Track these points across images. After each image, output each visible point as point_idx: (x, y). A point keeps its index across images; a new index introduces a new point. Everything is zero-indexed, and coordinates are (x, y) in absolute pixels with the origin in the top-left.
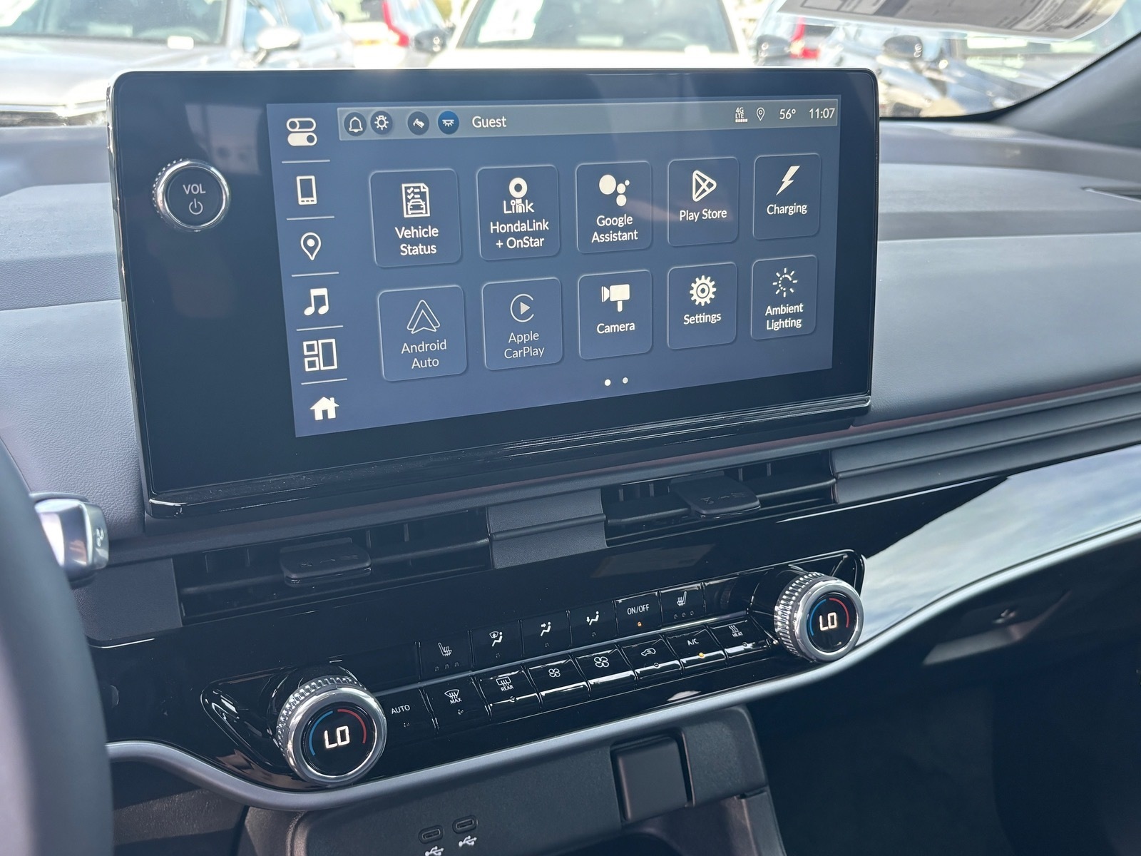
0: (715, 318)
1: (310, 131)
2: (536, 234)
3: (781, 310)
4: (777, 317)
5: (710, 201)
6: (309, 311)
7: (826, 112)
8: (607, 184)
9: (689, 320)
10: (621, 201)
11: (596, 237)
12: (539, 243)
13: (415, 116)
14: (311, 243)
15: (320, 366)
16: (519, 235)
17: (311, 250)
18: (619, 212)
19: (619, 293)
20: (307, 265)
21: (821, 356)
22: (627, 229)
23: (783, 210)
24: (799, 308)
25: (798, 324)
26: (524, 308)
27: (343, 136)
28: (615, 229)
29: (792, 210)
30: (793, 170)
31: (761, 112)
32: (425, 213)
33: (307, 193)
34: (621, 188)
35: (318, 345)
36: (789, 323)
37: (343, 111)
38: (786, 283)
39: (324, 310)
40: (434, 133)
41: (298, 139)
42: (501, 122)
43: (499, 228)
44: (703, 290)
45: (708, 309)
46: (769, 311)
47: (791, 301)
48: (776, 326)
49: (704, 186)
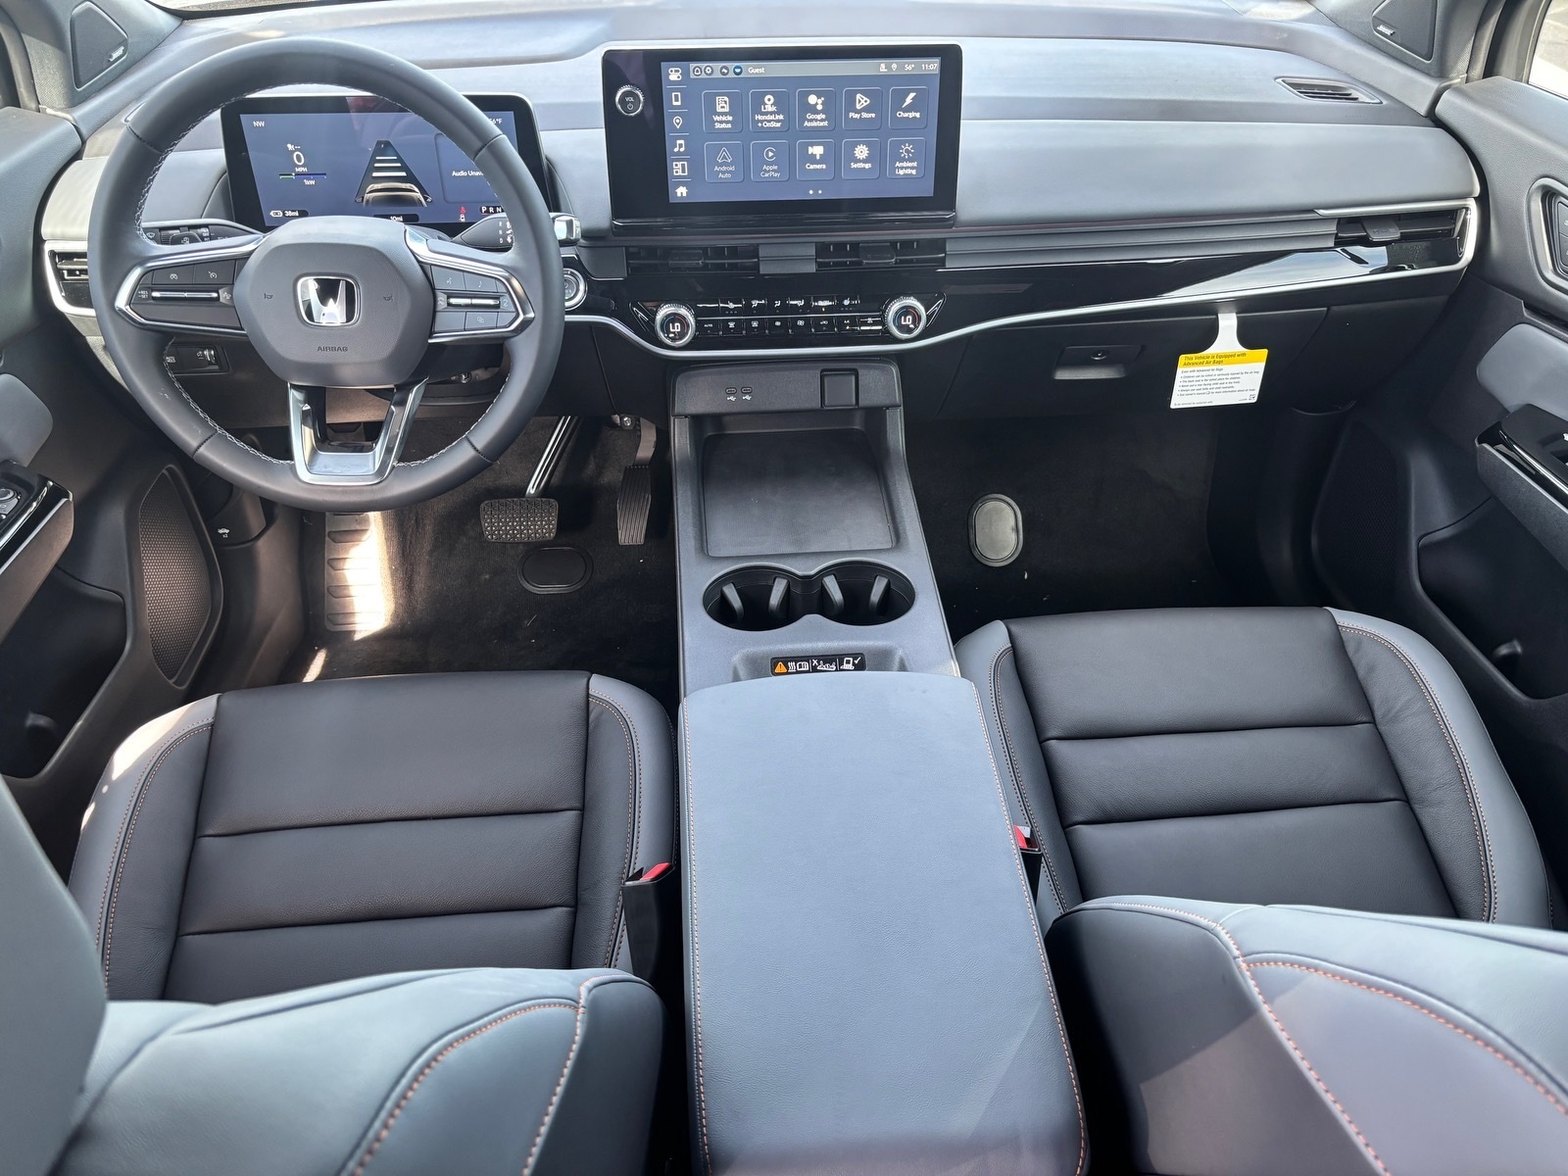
0: (868, 166)
1: (678, 74)
2: (778, 121)
3: (905, 164)
4: (902, 168)
5: (866, 109)
6: (676, 150)
7: (933, 66)
8: (812, 99)
9: (853, 165)
10: (820, 107)
11: (806, 124)
12: (778, 125)
13: (723, 68)
14: (678, 121)
15: (680, 173)
16: (769, 121)
17: (678, 124)
18: (817, 112)
19: (817, 150)
20: (675, 130)
21: (927, 189)
22: (822, 120)
23: (906, 115)
24: (915, 164)
25: (914, 172)
26: (771, 154)
27: (692, 76)
28: (816, 120)
29: (911, 115)
30: (912, 95)
31: (894, 66)
32: (727, 110)
33: (677, 100)
34: (820, 101)
35: (680, 164)
36: (909, 171)
37: (692, 65)
38: (907, 151)
39: (682, 149)
40: (731, 75)
41: (674, 77)
42: (762, 70)
43: (760, 117)
44: (862, 152)
45: (864, 161)
46: (897, 164)
47: (910, 160)
48: (901, 172)
49: (863, 101)
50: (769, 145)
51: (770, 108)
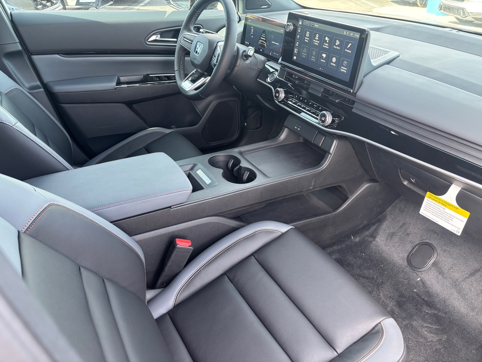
0: (335, 65)
2: (318, 43)
3: (343, 68)
4: (343, 69)
5: (338, 46)
6: (296, 45)
7: (357, 35)
8: (327, 38)
9: (331, 64)
10: (328, 42)
11: (324, 46)
13: (310, 23)
14: (298, 36)
15: (296, 52)
16: (316, 42)
18: (327, 43)
19: (324, 55)
20: (297, 39)
21: (347, 79)
23: (347, 51)
24: (346, 69)
25: (345, 71)
26: (314, 53)
27: (304, 24)
28: (326, 46)
29: (349, 51)
30: (350, 44)
31: (348, 33)
32: (308, 36)
33: (299, 30)
34: (328, 40)
35: (296, 49)
36: (344, 71)
37: (305, 20)
38: (345, 64)
40: (311, 26)
41: (300, 23)
42: (318, 26)
43: (314, 41)
44: (334, 60)
45: (334, 63)
46: (342, 67)
47: (345, 67)
48: (342, 70)
49: (338, 43)
50: (315, 50)
51: (317, 39)
